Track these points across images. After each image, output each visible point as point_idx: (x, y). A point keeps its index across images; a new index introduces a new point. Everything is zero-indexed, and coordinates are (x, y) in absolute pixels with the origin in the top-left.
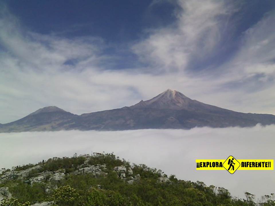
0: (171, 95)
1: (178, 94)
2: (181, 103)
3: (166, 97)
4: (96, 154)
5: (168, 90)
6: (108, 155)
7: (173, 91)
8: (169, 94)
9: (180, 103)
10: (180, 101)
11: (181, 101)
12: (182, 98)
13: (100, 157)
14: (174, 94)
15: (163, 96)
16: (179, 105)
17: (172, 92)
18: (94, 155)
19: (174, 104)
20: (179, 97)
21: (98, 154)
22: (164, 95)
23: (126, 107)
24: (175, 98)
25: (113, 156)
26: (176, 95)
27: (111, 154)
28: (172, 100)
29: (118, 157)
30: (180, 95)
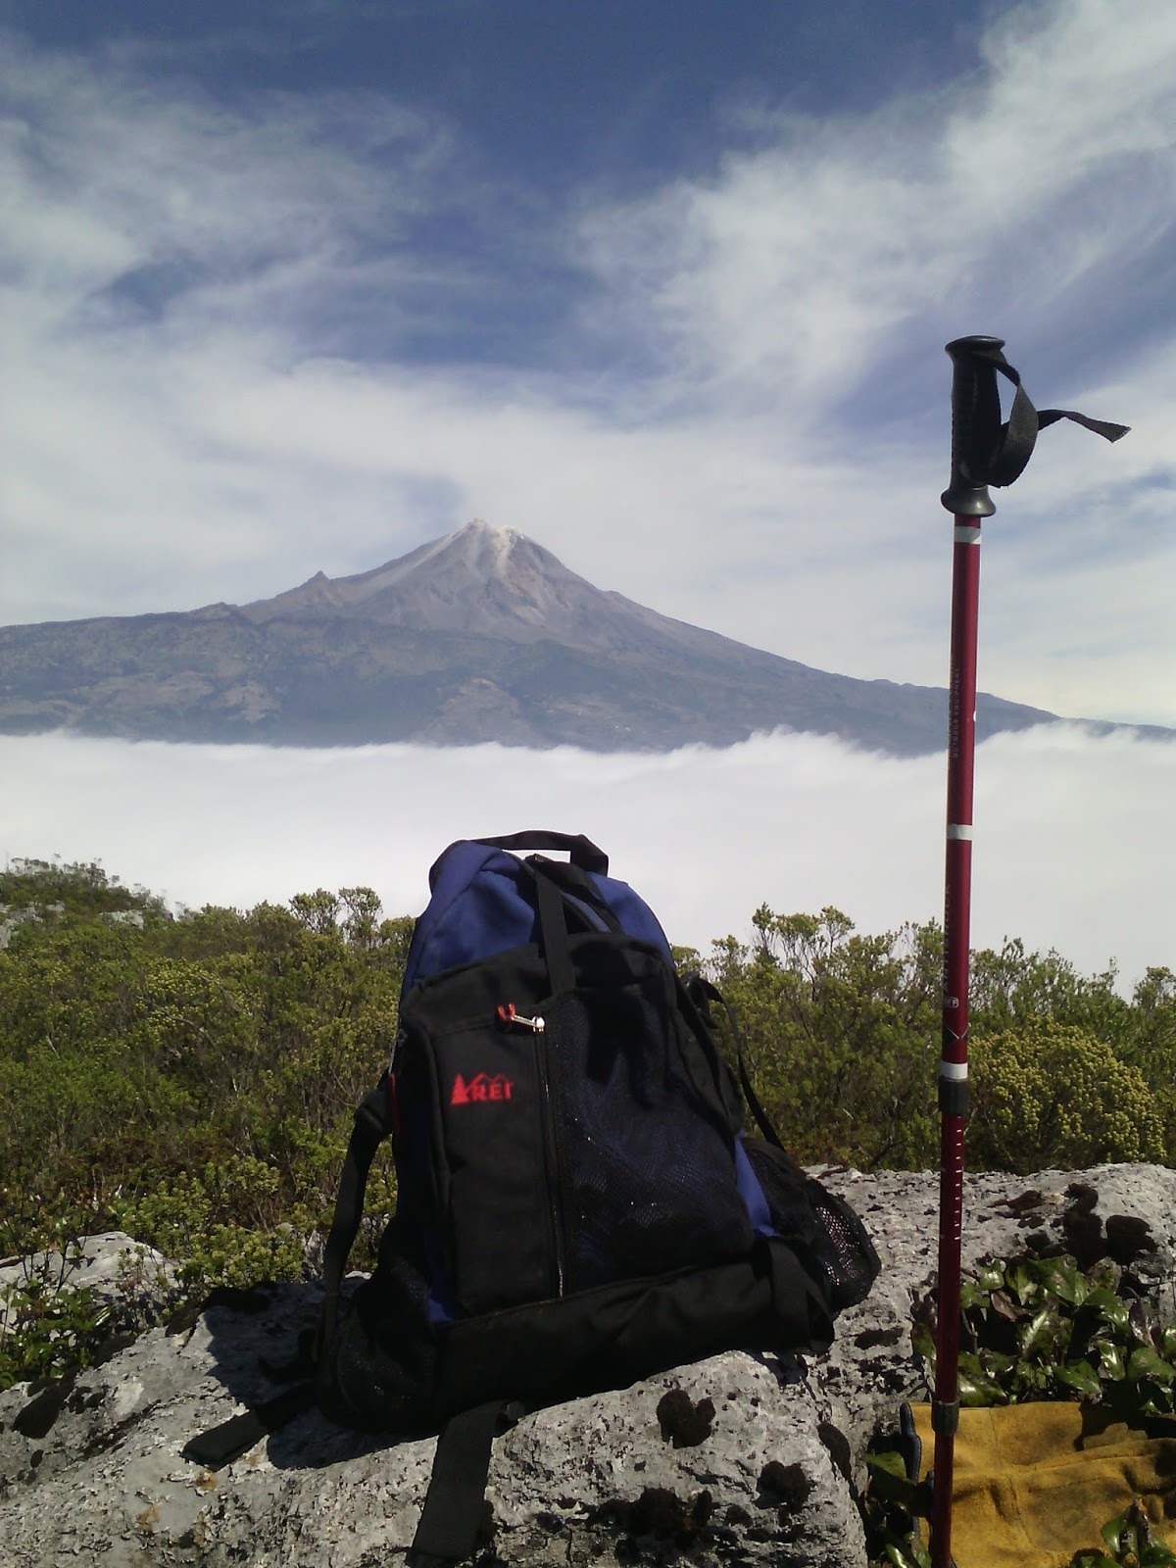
0: (487, 555)
1: (528, 553)
2: (540, 601)
3: (461, 564)
4: (22, 865)
5: (472, 527)
6: (78, 869)
7: (498, 535)
8: (474, 550)
9: (534, 604)
10: (537, 596)
11: (539, 592)
12: (546, 577)
13: (42, 876)
14: (505, 553)
15: (442, 556)
16: (524, 612)
17: (495, 541)
18: (18, 867)
19: (502, 608)
20: (532, 572)
21: (37, 862)
22: (447, 549)
23: (222, 604)
24: (510, 576)
25: (96, 873)
26: (513, 555)
27: (89, 866)
28: (492, 585)
29: (116, 878)
30: (537, 561)
